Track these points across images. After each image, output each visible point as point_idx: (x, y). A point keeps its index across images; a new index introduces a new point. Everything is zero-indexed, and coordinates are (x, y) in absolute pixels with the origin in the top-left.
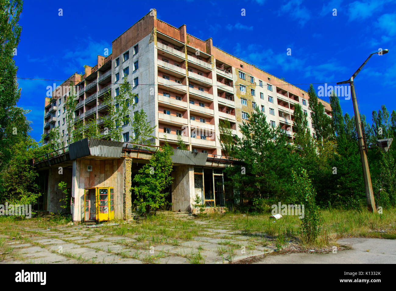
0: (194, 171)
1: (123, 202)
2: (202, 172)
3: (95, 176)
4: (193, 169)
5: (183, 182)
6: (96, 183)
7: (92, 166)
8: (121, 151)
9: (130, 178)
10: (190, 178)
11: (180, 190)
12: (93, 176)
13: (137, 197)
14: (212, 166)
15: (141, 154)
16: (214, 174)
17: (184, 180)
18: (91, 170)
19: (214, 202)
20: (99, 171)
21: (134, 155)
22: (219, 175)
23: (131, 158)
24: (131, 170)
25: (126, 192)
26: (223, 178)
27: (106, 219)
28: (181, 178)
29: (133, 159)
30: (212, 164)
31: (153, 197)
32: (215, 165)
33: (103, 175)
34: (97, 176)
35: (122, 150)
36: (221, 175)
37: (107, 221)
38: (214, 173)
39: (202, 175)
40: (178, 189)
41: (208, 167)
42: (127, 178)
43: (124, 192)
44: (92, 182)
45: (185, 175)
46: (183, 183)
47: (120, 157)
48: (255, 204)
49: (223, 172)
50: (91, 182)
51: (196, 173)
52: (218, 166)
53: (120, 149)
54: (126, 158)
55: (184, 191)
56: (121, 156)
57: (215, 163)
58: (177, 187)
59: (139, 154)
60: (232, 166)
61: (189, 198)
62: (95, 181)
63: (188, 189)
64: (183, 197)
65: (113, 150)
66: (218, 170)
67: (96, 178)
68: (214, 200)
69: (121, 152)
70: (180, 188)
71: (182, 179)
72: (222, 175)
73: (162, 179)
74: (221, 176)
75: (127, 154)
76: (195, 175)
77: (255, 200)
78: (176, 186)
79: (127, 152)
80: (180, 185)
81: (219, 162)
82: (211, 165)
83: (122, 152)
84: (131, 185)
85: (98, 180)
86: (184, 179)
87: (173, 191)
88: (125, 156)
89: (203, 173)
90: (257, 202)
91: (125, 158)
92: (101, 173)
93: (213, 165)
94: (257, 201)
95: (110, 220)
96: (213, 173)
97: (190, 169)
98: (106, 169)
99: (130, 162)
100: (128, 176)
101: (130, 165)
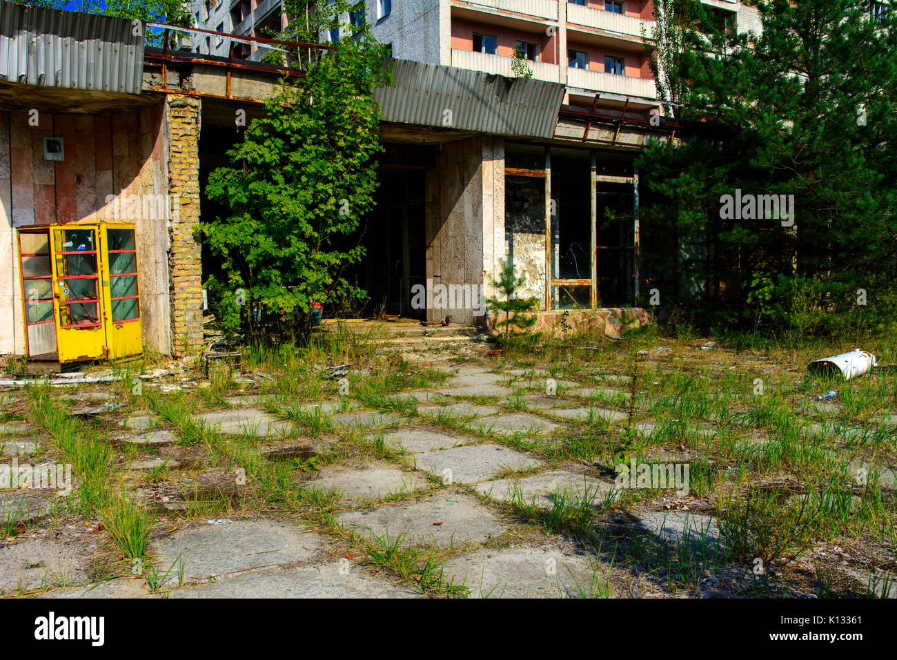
0: (502, 162)
1: (169, 285)
2: (543, 168)
3: (79, 179)
4: (502, 153)
5: (460, 207)
6: (81, 208)
7: (61, 140)
8: (141, 63)
9: (194, 185)
10: (486, 192)
11: (451, 241)
12: (70, 178)
13: (223, 267)
14: (584, 139)
15: (245, 81)
16: (595, 178)
17: (466, 202)
18: (60, 157)
19: (589, 288)
20: (94, 158)
21: (208, 84)
22: (622, 180)
23: (192, 96)
24: (195, 150)
25: (177, 244)
26: (636, 191)
27: (96, 353)
28: (456, 189)
29: (207, 100)
30: (586, 133)
31: (288, 266)
32: (597, 135)
33: (107, 176)
34: (86, 181)
35: (145, 60)
36: (630, 179)
37: (97, 362)
38: (598, 174)
39: (543, 180)
40: (447, 237)
41: (567, 144)
42: (179, 184)
43: (169, 244)
44: (68, 204)
45: (470, 177)
46: (462, 214)
47: (138, 92)
48: (755, 298)
49: (636, 170)
50: (62, 203)
51: (513, 170)
52: (613, 143)
53: (133, 57)
54: (170, 98)
55: (463, 243)
56: (146, 87)
57: (602, 127)
58: (444, 227)
59: (235, 81)
60: (676, 142)
61: (479, 270)
62: (79, 199)
63: (477, 239)
64: (459, 267)
65: (96, 58)
66: (615, 159)
67: (83, 189)
68: (593, 282)
69: (140, 70)
70: (451, 233)
71: (460, 193)
72: (635, 180)
73: (320, 186)
74: (629, 187)
75: (172, 78)
76: (508, 178)
77: (757, 281)
78: (441, 227)
79: (172, 67)
80: (452, 220)
81: (617, 123)
82: (581, 136)
83: (146, 69)
84: (198, 213)
85: (92, 198)
86: (467, 195)
87: (429, 246)
88: (164, 87)
89: (548, 171)
90: (766, 293)
91: (165, 94)
92: (99, 168)
93: (589, 137)
94: (766, 289)
95: (112, 356)
96: (594, 174)
97: (484, 154)
98: (117, 152)
99: (189, 115)
100: (184, 178)
101: (193, 130)
